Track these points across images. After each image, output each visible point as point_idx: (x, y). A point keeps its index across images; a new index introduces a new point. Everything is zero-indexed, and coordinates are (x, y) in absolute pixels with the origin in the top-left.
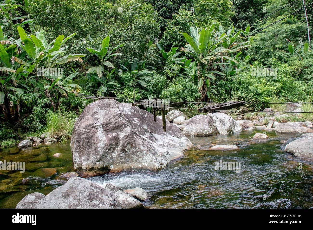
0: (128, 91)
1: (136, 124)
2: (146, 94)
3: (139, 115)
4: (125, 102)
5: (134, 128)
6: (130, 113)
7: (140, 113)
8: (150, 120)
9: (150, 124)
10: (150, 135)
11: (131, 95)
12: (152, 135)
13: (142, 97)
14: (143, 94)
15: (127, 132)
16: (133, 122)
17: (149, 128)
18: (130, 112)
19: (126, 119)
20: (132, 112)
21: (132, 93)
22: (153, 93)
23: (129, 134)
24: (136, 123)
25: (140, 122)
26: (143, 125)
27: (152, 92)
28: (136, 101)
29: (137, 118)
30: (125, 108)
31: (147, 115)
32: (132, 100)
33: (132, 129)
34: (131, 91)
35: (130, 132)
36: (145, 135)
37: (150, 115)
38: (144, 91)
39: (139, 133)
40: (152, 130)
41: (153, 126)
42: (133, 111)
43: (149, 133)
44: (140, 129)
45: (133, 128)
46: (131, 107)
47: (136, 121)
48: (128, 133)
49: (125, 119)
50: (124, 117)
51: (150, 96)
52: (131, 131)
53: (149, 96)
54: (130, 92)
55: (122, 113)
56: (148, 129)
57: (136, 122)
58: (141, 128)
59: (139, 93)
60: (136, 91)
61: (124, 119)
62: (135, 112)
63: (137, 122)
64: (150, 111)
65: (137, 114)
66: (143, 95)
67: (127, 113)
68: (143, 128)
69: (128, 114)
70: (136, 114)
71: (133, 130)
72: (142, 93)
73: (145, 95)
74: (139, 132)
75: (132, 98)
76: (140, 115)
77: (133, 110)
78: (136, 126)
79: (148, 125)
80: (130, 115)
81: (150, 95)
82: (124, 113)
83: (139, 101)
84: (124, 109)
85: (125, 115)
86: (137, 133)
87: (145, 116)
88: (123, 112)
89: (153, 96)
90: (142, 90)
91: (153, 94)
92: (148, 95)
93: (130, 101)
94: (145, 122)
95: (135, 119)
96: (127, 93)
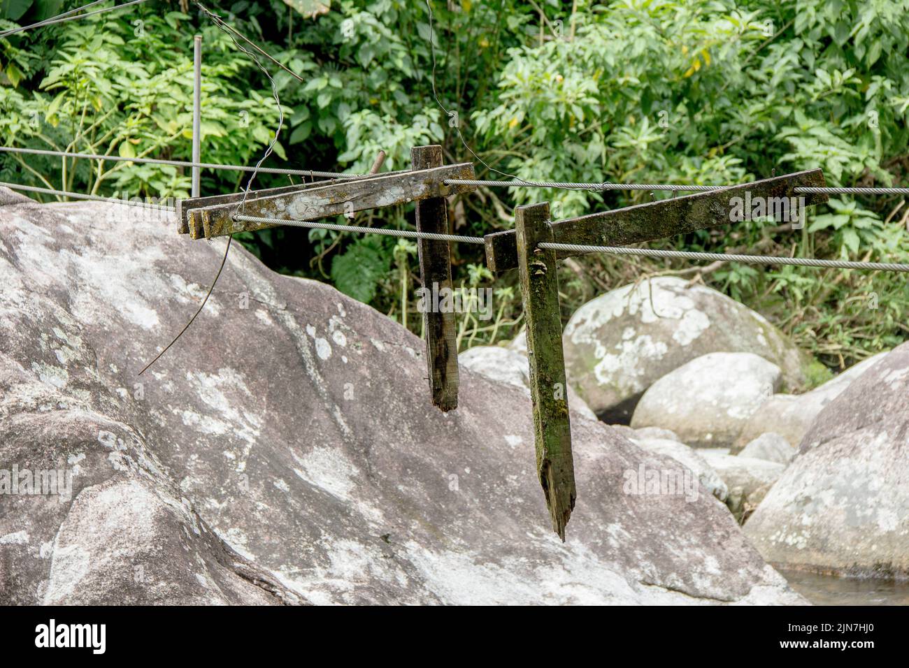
0: (115, 61)
1: (222, 442)
2: (323, 102)
3: (256, 342)
4: (80, 186)
5: (197, 491)
6: (148, 319)
7: (262, 315)
8: (371, 398)
9: (382, 435)
10: (378, 571)
11: (154, 108)
12: (407, 566)
14: (291, 99)
15: (118, 533)
16: (190, 417)
17: (368, 480)
18: (154, 303)
19: (106, 382)
20: (167, 308)
21: (160, 83)
22: (408, 85)
23: (141, 558)
24: (217, 428)
25: (270, 421)
26: (305, 449)
27: (394, 72)
28: (214, 184)
29: (227, 376)
30: (88, 263)
31: (341, 339)
32: (169, 167)
33: (178, 494)
34: (145, 58)
35: (146, 528)
36: (327, 562)
37: (381, 335)
38: (298, 66)
39: (253, 545)
40: (405, 506)
41: (409, 466)
42: (186, 291)
43: (365, 541)
44: (271, 493)
45: (186, 485)
46: (154, 253)
47: (220, 402)
48: (130, 550)
49: (95, 387)
50: (75, 367)
51: (368, 117)
52: (167, 520)
53: (354, 122)
54: (135, 68)
55: (60, 312)
56: (359, 493)
57: (215, 414)
58: (281, 485)
59: (252, 80)
60: (206, 58)
61: (78, 385)
62: (212, 309)
63: (231, 414)
65: (234, 329)
66: (294, 104)
67: (116, 317)
68: (305, 491)
69: (125, 325)
70: (215, 325)
71: (181, 507)
72: (281, 82)
73: (314, 112)
74: (251, 527)
75: (162, 141)
76: (268, 335)
77: (178, 282)
78: (219, 469)
79: (359, 450)
80: (150, 340)
81: (376, 109)
82: (84, 313)
84: (73, 269)
85: (93, 340)
86: (235, 539)
87: (324, 352)
88: (65, 300)
89: (403, 118)
90: (283, 57)
91: (403, 99)
92: (344, 114)
93: (144, 174)
94: (319, 415)
95: (209, 382)
96: (104, 86)
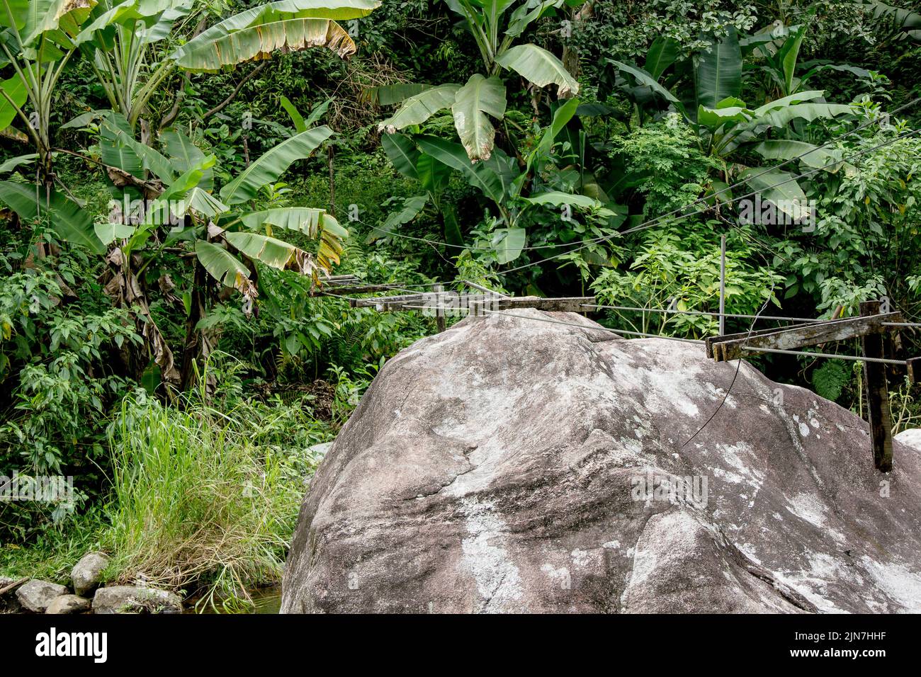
0: (675, 251)
1: (739, 488)
2: (806, 272)
3: (760, 425)
4: (653, 329)
5: (723, 519)
6: (692, 410)
7: (764, 408)
8: (838, 462)
9: (844, 486)
10: (843, 574)
11: (699, 279)
12: (863, 572)
13: (778, 294)
14: (783, 270)
15: (674, 543)
16: (718, 472)
17: (835, 515)
18: (695, 400)
19: (666, 449)
20: (703, 403)
21: (702, 264)
22: (863, 260)
23: (688, 560)
24: (736, 479)
25: (769, 475)
26: (793, 494)
27: (853, 252)
28: (733, 326)
29: (742, 447)
30: (655, 376)
31: (816, 424)
32: (708, 316)
33: (711, 520)
34: (693, 248)
35: (691, 541)
36: (808, 567)
37: (842, 421)
38: (790, 251)
39: (759, 555)
40: (861, 532)
41: (863, 507)
42: (715, 393)
43: (834, 554)
44: (771, 521)
45: (716, 514)
46: (696, 369)
47: (737, 462)
48: (681, 555)
49: (658, 452)
50: (646, 439)
51: (837, 282)
52: (703, 537)
53: (827, 284)
54: (687, 255)
55: (637, 406)
56: (829, 522)
57: (734, 470)
58: (778, 516)
59: (755, 261)
60: (730, 247)
61: (648, 451)
62: (731, 403)
63: (745, 470)
64: (835, 391)
65: (746, 416)
66: (787, 274)
67: (672, 408)
68: (794, 521)
69: (678, 414)
70: (734, 414)
71: (713, 529)
72: (778, 261)
73: (801, 279)
74: (757, 543)
75: (703, 299)
76: (768, 420)
77: (711, 387)
78: (737, 505)
79: (828, 495)
80: (692, 422)
81: (841, 276)
82: (653, 406)
83: (760, 324)
84: (646, 380)
85: (658, 423)
86: (748, 551)
87: (805, 432)
88: (641, 399)
89: (860, 281)
90: (780, 245)
91: (859, 270)
92: (820, 279)
93: (692, 320)
94: (801, 472)
95: (731, 450)
96: (668, 266)
